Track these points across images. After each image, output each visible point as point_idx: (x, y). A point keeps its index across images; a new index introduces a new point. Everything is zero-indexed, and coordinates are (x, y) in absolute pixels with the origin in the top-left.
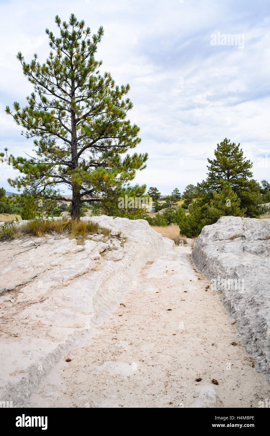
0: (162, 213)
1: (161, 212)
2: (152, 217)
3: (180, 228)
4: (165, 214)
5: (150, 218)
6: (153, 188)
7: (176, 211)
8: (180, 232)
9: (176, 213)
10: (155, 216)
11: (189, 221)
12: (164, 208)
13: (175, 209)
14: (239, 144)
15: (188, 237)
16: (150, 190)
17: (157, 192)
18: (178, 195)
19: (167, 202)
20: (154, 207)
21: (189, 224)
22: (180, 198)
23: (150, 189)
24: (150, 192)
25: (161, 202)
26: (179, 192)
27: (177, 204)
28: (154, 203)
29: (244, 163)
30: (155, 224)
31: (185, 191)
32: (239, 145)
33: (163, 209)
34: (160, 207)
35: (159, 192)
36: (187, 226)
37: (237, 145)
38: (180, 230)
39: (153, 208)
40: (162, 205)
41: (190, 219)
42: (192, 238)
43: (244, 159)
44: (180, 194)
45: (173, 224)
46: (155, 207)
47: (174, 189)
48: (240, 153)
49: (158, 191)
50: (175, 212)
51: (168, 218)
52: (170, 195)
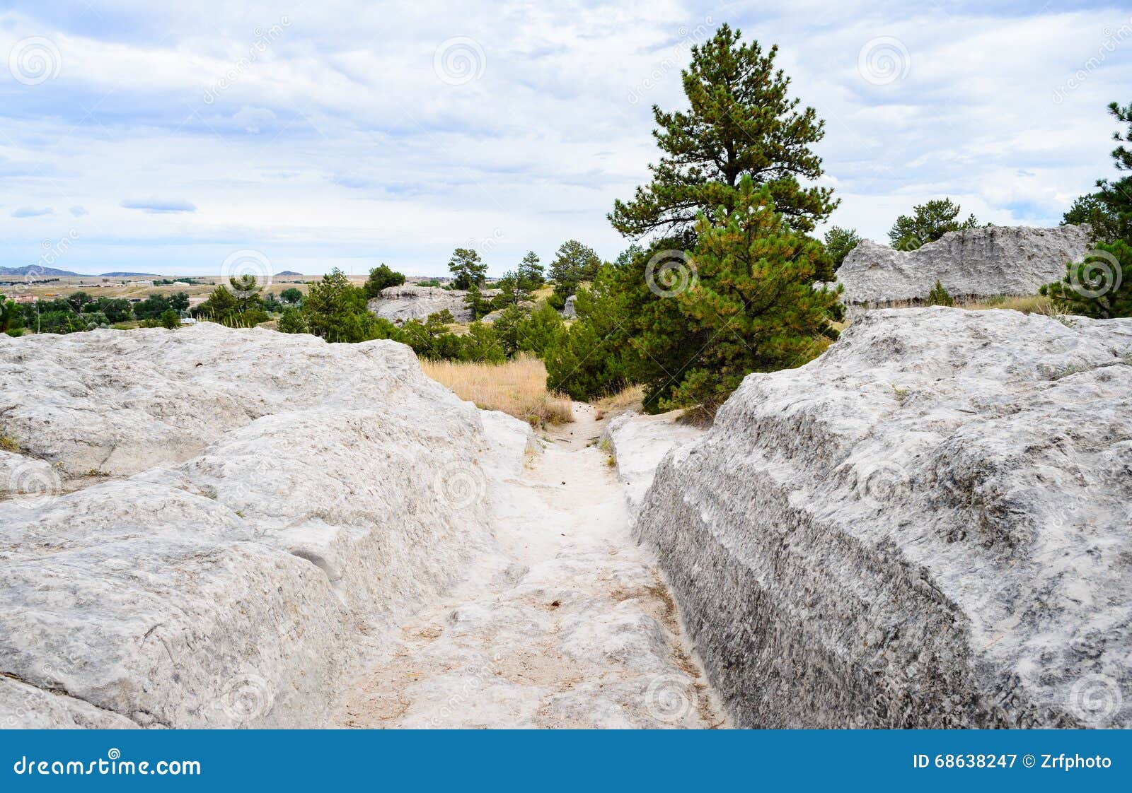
0: (492, 322)
1: (487, 321)
2: (459, 335)
3: (547, 368)
4: (501, 325)
5: (452, 336)
6: (465, 251)
7: (534, 317)
8: (549, 380)
9: (534, 320)
10: (467, 332)
11: (577, 344)
12: (496, 309)
13: (528, 311)
14: (775, 49)
15: (575, 397)
16: (457, 257)
17: (477, 263)
18: (537, 271)
19: (507, 290)
20: (468, 305)
21: (577, 354)
22: (542, 281)
23: (457, 254)
24: (457, 264)
25: (488, 292)
26: (539, 264)
27: (534, 297)
28: (468, 295)
29: (794, 121)
30: (466, 355)
31: (557, 260)
32: (772, 55)
33: (494, 312)
34: (485, 305)
35: (483, 262)
36: (571, 362)
37: (765, 54)
38: (548, 375)
39: (466, 308)
40: (490, 299)
41: (579, 338)
42: (586, 401)
43: (792, 107)
44: (541, 268)
45: (522, 353)
46: (470, 307)
47: (527, 257)
48: (776, 86)
49: (479, 260)
50: (529, 318)
51: (507, 335)
52: (515, 269)
